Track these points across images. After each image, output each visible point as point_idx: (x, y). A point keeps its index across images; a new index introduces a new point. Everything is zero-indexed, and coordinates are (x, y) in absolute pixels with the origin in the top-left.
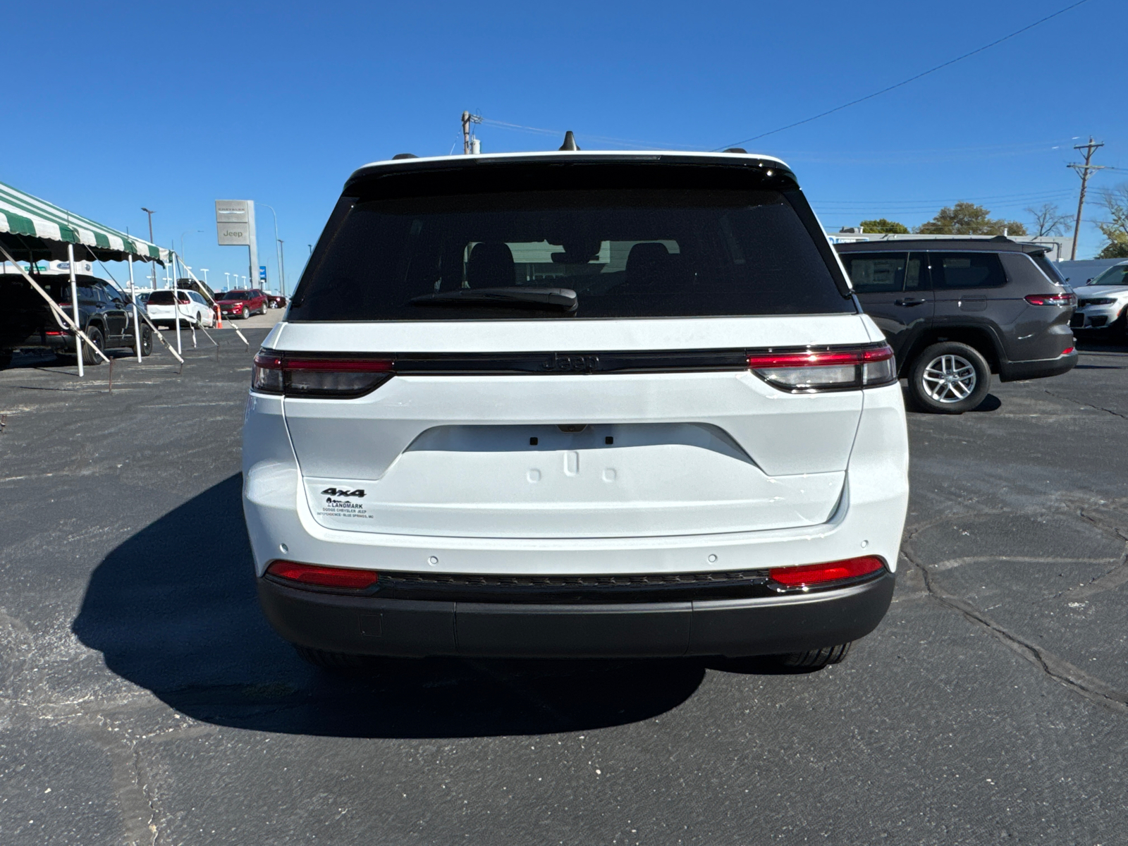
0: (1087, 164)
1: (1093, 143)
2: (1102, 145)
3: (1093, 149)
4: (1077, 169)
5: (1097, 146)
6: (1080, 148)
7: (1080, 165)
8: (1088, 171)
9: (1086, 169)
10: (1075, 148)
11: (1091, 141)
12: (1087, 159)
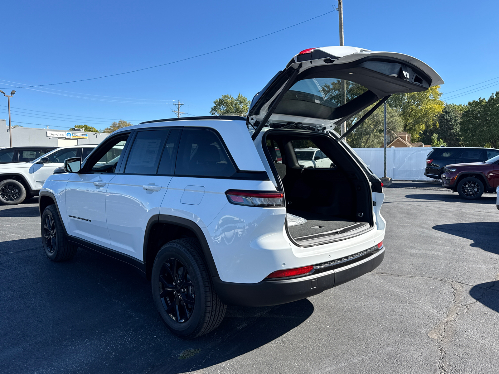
0: (179, 111)
1: (180, 103)
2: (183, 104)
3: (180, 105)
4: (175, 112)
5: (182, 104)
6: (175, 104)
7: (176, 111)
8: (179, 114)
9: (179, 113)
10: (174, 104)
11: (179, 102)
12: (178, 109)
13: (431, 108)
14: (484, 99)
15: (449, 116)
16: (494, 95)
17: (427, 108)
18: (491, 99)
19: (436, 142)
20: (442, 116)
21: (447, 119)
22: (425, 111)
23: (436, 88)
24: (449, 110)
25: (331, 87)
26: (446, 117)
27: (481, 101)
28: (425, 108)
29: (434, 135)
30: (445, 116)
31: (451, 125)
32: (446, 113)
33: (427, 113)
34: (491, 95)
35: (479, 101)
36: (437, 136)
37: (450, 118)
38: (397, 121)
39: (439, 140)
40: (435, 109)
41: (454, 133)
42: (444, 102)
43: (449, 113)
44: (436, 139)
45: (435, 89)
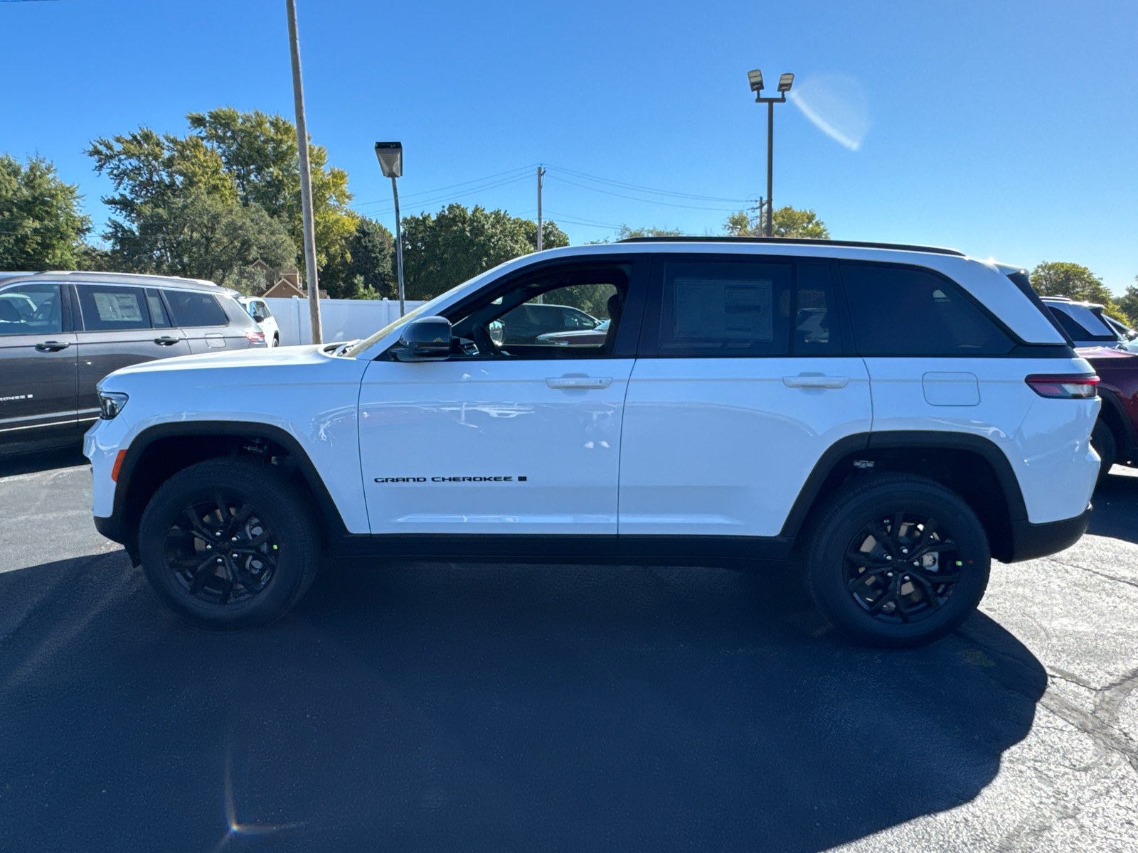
13: (337, 221)
14: (429, 216)
15: (369, 241)
16: (445, 209)
17: (329, 222)
18: (441, 218)
19: (362, 290)
20: (358, 239)
21: (366, 247)
22: (324, 227)
23: (342, 182)
24: (368, 229)
25: (118, 147)
26: (365, 242)
27: (425, 219)
28: (325, 221)
29: (358, 276)
30: (363, 240)
31: (374, 258)
32: (365, 234)
33: (330, 231)
34: (441, 209)
35: (421, 218)
36: (362, 278)
37: (371, 244)
38: (285, 244)
39: (366, 287)
40: (344, 224)
41: (380, 274)
42: (356, 214)
43: (368, 234)
44: (361, 285)
45: (341, 184)
